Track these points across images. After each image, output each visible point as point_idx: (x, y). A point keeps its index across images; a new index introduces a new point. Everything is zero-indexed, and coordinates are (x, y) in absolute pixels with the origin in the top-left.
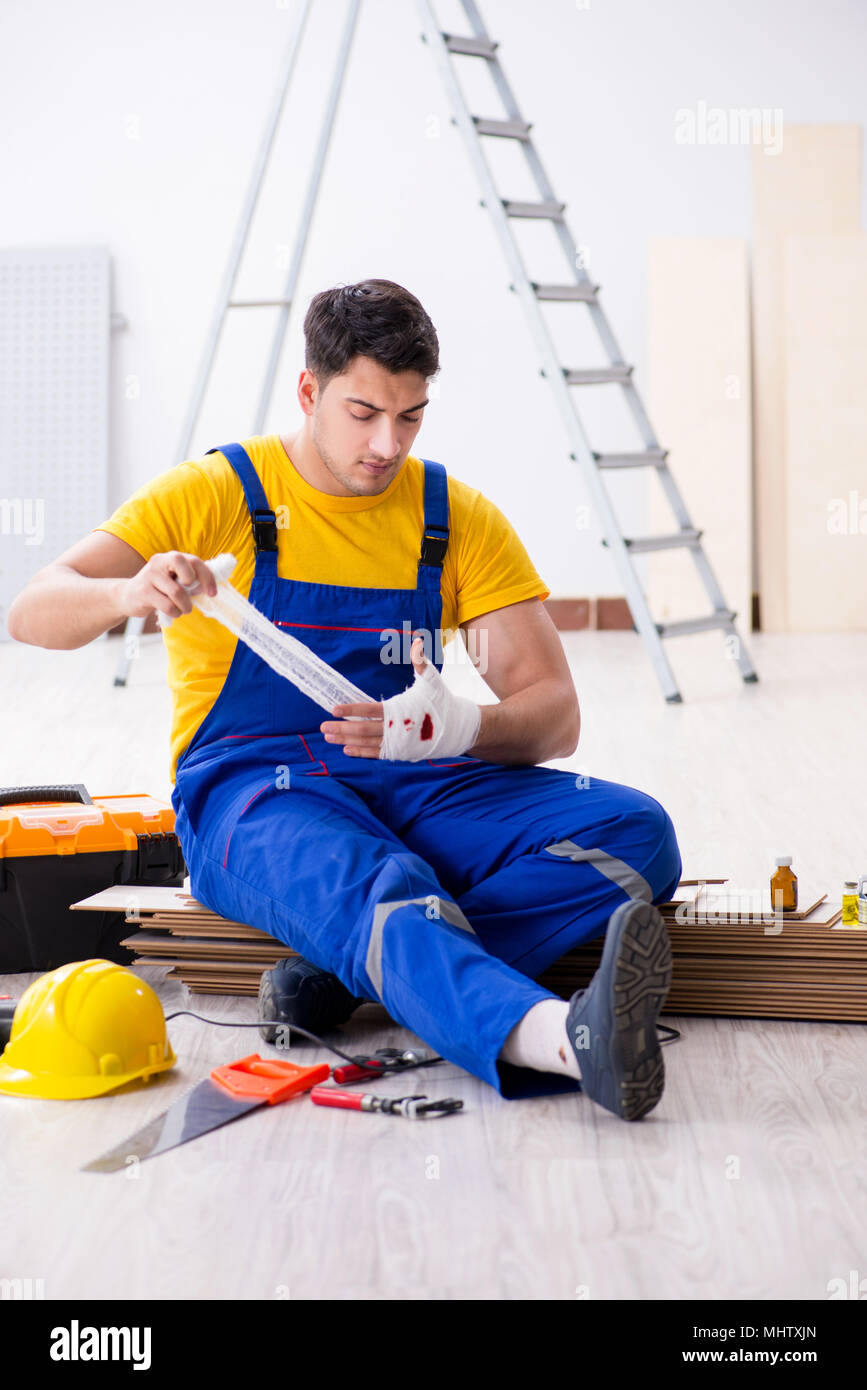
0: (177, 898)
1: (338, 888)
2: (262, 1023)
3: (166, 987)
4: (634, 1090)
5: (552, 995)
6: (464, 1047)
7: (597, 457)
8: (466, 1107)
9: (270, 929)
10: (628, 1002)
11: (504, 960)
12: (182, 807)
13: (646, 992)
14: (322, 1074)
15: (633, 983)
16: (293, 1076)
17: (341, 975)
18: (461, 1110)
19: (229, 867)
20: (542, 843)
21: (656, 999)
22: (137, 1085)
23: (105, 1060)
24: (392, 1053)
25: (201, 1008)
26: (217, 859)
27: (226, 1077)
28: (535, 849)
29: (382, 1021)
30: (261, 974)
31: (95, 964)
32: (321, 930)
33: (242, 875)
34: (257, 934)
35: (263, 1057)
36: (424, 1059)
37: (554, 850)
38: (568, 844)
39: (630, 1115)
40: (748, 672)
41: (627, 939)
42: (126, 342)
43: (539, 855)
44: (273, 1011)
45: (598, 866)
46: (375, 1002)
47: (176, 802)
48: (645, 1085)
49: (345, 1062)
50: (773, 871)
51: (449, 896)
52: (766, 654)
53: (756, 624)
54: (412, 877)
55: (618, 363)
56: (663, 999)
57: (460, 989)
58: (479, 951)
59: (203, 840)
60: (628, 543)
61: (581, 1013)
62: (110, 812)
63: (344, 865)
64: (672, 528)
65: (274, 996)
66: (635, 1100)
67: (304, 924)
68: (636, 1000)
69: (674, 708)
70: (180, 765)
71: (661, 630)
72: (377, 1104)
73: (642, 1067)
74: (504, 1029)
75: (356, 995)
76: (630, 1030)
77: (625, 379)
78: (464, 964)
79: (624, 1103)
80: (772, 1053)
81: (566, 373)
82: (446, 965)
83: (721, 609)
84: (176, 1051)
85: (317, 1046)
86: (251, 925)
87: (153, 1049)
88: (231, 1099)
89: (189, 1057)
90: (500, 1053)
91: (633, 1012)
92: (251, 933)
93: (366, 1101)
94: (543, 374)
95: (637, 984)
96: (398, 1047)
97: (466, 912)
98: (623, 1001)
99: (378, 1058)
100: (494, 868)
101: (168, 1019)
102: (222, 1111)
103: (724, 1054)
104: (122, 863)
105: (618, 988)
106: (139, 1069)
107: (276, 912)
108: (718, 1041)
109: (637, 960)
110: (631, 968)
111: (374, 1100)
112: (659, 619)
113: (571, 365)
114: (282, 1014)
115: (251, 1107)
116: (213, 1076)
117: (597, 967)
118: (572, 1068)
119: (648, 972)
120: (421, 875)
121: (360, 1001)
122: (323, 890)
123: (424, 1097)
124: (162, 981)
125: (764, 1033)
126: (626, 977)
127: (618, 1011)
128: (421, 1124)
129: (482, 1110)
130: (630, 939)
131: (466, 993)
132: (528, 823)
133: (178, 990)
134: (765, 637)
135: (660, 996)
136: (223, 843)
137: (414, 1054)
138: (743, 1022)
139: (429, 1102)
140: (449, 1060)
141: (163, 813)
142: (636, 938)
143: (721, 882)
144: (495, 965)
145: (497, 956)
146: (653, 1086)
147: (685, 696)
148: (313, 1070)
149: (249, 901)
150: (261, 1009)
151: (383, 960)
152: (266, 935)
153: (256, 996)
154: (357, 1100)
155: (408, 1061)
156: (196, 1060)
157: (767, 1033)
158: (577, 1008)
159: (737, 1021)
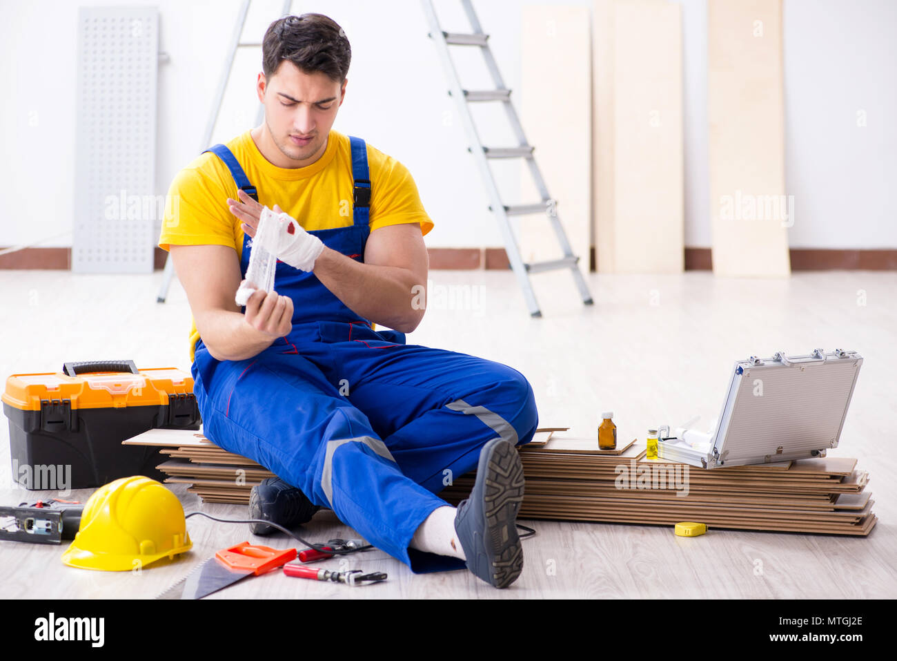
0: (195, 437)
1: (303, 431)
2: (251, 520)
3: (187, 498)
4: (502, 568)
5: (447, 504)
6: (386, 539)
7: (486, 150)
8: (389, 578)
9: (257, 459)
10: (495, 508)
11: (415, 480)
12: (198, 375)
13: (506, 501)
14: (291, 555)
15: (497, 495)
16: (272, 556)
17: (304, 490)
18: (384, 580)
19: (230, 416)
20: (444, 401)
21: (514, 505)
22: (165, 562)
23: (143, 544)
24: (339, 542)
25: (210, 512)
26: (222, 411)
27: (226, 556)
28: (439, 406)
29: (333, 522)
30: (251, 489)
31: (137, 479)
32: (291, 459)
33: (238, 422)
34: (248, 462)
35: (251, 544)
36: (361, 546)
37: (451, 407)
38: (461, 402)
39: (499, 585)
40: (587, 298)
41: (492, 465)
42: (169, 71)
43: (440, 410)
44: (258, 512)
45: (480, 417)
46: (327, 509)
47: (194, 372)
48: (510, 564)
49: (307, 548)
50: (600, 422)
51: (378, 437)
52: (599, 286)
53: (593, 267)
54: (352, 423)
55: (501, 87)
56: (519, 505)
57: (384, 500)
58: (398, 473)
59: (212, 398)
60: (506, 209)
61: (464, 516)
62: (151, 379)
63: (307, 414)
64: (536, 199)
65: (259, 503)
66: (502, 575)
67: (280, 455)
68: (500, 507)
69: (536, 321)
70: (197, 347)
71: (528, 268)
72: (329, 575)
73: (506, 551)
74: (412, 527)
75: (315, 504)
76: (497, 527)
77: (506, 98)
78: (386, 483)
79: (495, 576)
80: (598, 545)
81: (466, 93)
82: (374, 482)
83: (569, 254)
84: (192, 540)
85: (289, 537)
86: (244, 456)
87: (176, 537)
88: (228, 572)
89: (201, 544)
90: (411, 541)
91: (498, 514)
92: (242, 461)
93: (321, 574)
94: (450, 94)
95: (500, 495)
96: (343, 538)
97: (390, 448)
98: (491, 507)
99: (331, 545)
100: (410, 419)
101: (187, 517)
102: (223, 579)
103: (565, 545)
104: (158, 414)
105: (487, 499)
106: (166, 551)
107: (261, 447)
108: (561, 536)
109: (500, 479)
110: (495, 485)
111: (326, 572)
112: (527, 261)
113: (469, 88)
114: (265, 515)
115: (243, 576)
116: (217, 556)
117: (473, 486)
118: (460, 553)
119: (508, 487)
120: (359, 422)
121: (318, 508)
122: (292, 432)
123: (361, 571)
124: (184, 493)
125: (593, 532)
126: (492, 491)
127: (488, 514)
128: (358, 589)
129: (399, 580)
130: (495, 465)
131: (387, 502)
132: (434, 387)
133: (195, 500)
134: (599, 275)
135: (517, 503)
136: (226, 400)
137: (355, 543)
138: (578, 524)
139: (363, 574)
140: (377, 547)
141: (186, 380)
142: (499, 464)
143: (565, 430)
144: (408, 483)
145: (409, 477)
146: (515, 564)
147: (544, 313)
148: (284, 553)
149: (243, 439)
150: (250, 511)
151: (332, 479)
152: (254, 462)
153: (248, 504)
154: (315, 573)
155: (350, 547)
156: (206, 546)
157: (595, 532)
158: (462, 512)
159: (575, 524)
